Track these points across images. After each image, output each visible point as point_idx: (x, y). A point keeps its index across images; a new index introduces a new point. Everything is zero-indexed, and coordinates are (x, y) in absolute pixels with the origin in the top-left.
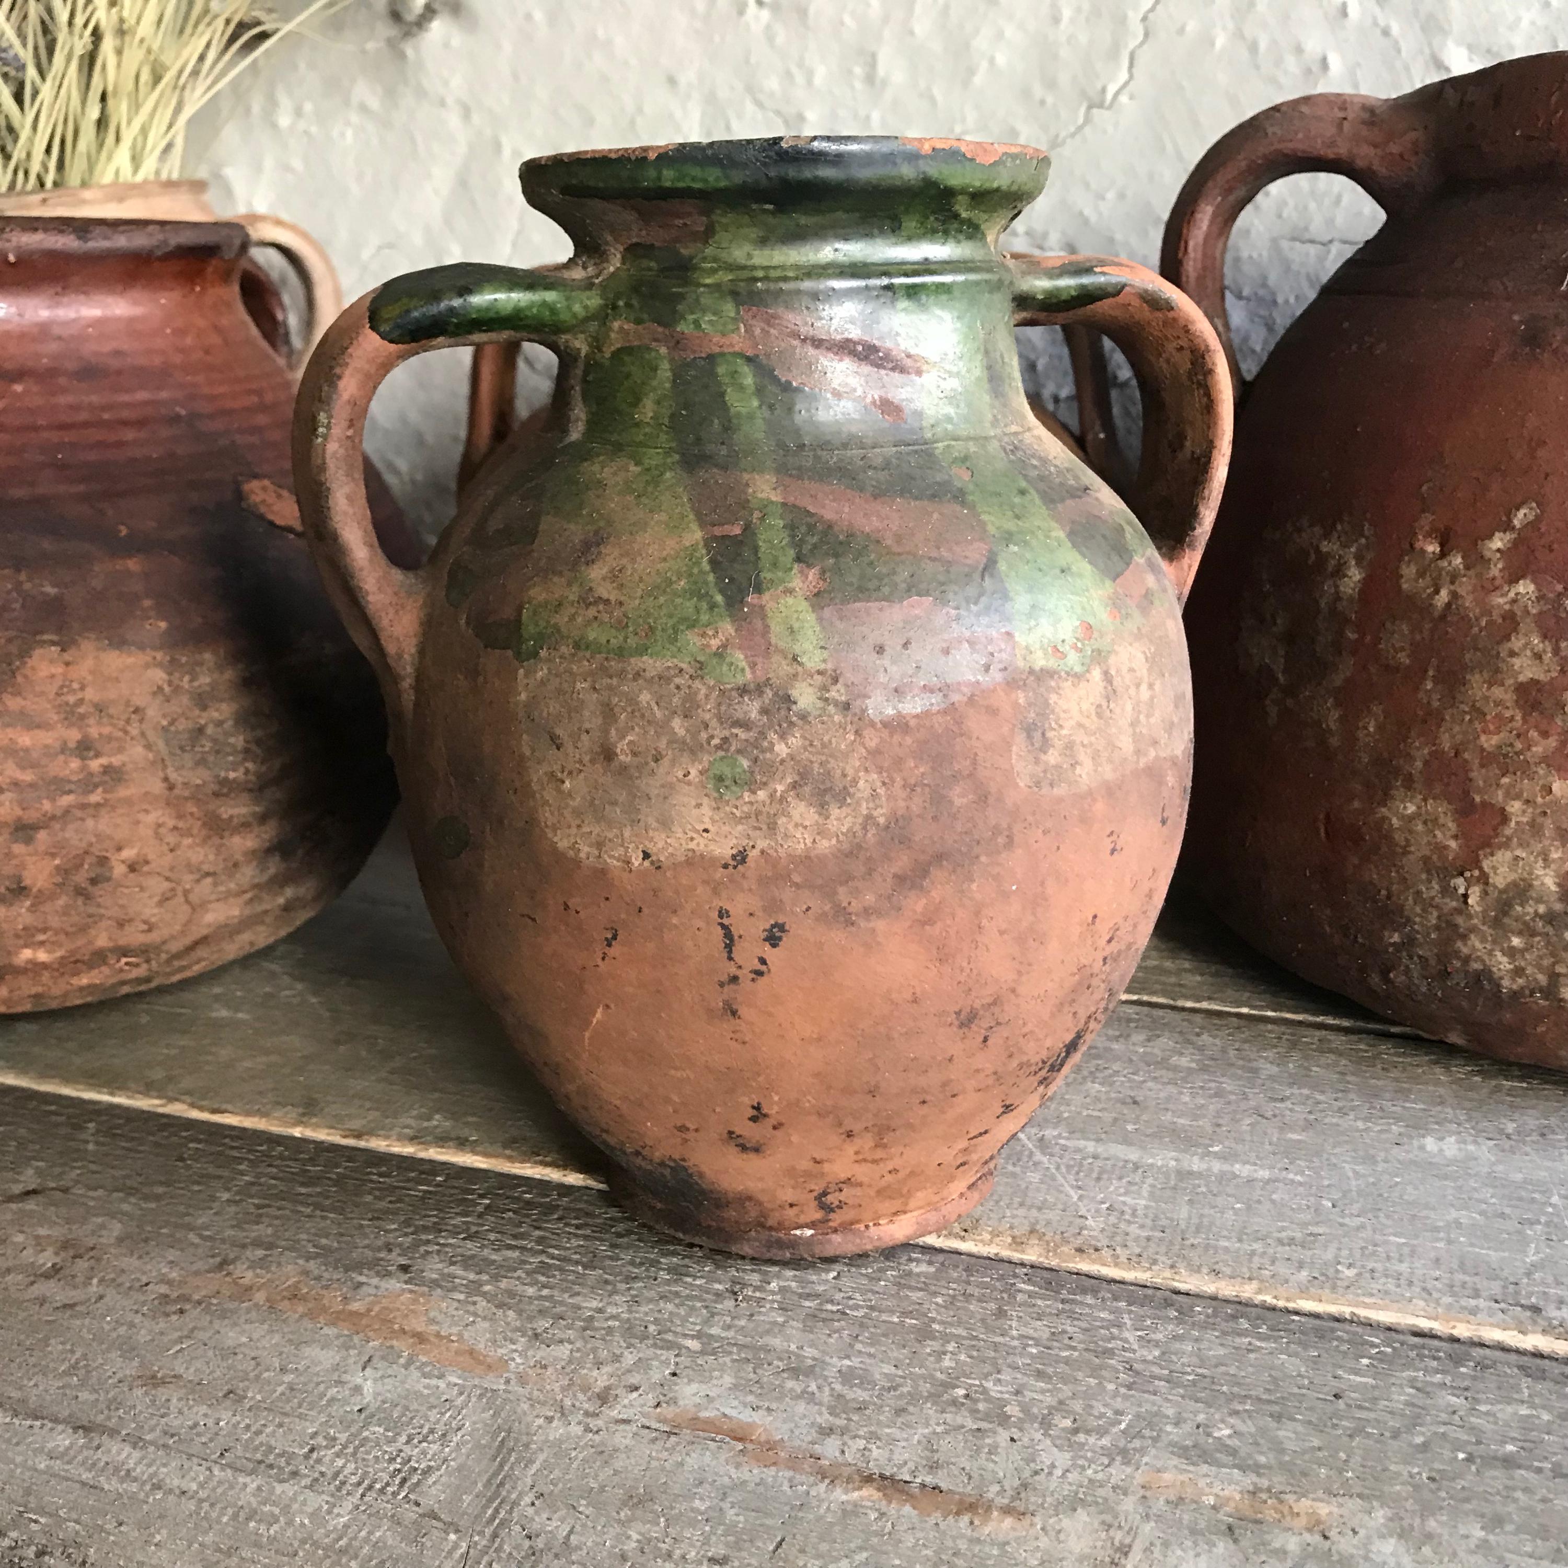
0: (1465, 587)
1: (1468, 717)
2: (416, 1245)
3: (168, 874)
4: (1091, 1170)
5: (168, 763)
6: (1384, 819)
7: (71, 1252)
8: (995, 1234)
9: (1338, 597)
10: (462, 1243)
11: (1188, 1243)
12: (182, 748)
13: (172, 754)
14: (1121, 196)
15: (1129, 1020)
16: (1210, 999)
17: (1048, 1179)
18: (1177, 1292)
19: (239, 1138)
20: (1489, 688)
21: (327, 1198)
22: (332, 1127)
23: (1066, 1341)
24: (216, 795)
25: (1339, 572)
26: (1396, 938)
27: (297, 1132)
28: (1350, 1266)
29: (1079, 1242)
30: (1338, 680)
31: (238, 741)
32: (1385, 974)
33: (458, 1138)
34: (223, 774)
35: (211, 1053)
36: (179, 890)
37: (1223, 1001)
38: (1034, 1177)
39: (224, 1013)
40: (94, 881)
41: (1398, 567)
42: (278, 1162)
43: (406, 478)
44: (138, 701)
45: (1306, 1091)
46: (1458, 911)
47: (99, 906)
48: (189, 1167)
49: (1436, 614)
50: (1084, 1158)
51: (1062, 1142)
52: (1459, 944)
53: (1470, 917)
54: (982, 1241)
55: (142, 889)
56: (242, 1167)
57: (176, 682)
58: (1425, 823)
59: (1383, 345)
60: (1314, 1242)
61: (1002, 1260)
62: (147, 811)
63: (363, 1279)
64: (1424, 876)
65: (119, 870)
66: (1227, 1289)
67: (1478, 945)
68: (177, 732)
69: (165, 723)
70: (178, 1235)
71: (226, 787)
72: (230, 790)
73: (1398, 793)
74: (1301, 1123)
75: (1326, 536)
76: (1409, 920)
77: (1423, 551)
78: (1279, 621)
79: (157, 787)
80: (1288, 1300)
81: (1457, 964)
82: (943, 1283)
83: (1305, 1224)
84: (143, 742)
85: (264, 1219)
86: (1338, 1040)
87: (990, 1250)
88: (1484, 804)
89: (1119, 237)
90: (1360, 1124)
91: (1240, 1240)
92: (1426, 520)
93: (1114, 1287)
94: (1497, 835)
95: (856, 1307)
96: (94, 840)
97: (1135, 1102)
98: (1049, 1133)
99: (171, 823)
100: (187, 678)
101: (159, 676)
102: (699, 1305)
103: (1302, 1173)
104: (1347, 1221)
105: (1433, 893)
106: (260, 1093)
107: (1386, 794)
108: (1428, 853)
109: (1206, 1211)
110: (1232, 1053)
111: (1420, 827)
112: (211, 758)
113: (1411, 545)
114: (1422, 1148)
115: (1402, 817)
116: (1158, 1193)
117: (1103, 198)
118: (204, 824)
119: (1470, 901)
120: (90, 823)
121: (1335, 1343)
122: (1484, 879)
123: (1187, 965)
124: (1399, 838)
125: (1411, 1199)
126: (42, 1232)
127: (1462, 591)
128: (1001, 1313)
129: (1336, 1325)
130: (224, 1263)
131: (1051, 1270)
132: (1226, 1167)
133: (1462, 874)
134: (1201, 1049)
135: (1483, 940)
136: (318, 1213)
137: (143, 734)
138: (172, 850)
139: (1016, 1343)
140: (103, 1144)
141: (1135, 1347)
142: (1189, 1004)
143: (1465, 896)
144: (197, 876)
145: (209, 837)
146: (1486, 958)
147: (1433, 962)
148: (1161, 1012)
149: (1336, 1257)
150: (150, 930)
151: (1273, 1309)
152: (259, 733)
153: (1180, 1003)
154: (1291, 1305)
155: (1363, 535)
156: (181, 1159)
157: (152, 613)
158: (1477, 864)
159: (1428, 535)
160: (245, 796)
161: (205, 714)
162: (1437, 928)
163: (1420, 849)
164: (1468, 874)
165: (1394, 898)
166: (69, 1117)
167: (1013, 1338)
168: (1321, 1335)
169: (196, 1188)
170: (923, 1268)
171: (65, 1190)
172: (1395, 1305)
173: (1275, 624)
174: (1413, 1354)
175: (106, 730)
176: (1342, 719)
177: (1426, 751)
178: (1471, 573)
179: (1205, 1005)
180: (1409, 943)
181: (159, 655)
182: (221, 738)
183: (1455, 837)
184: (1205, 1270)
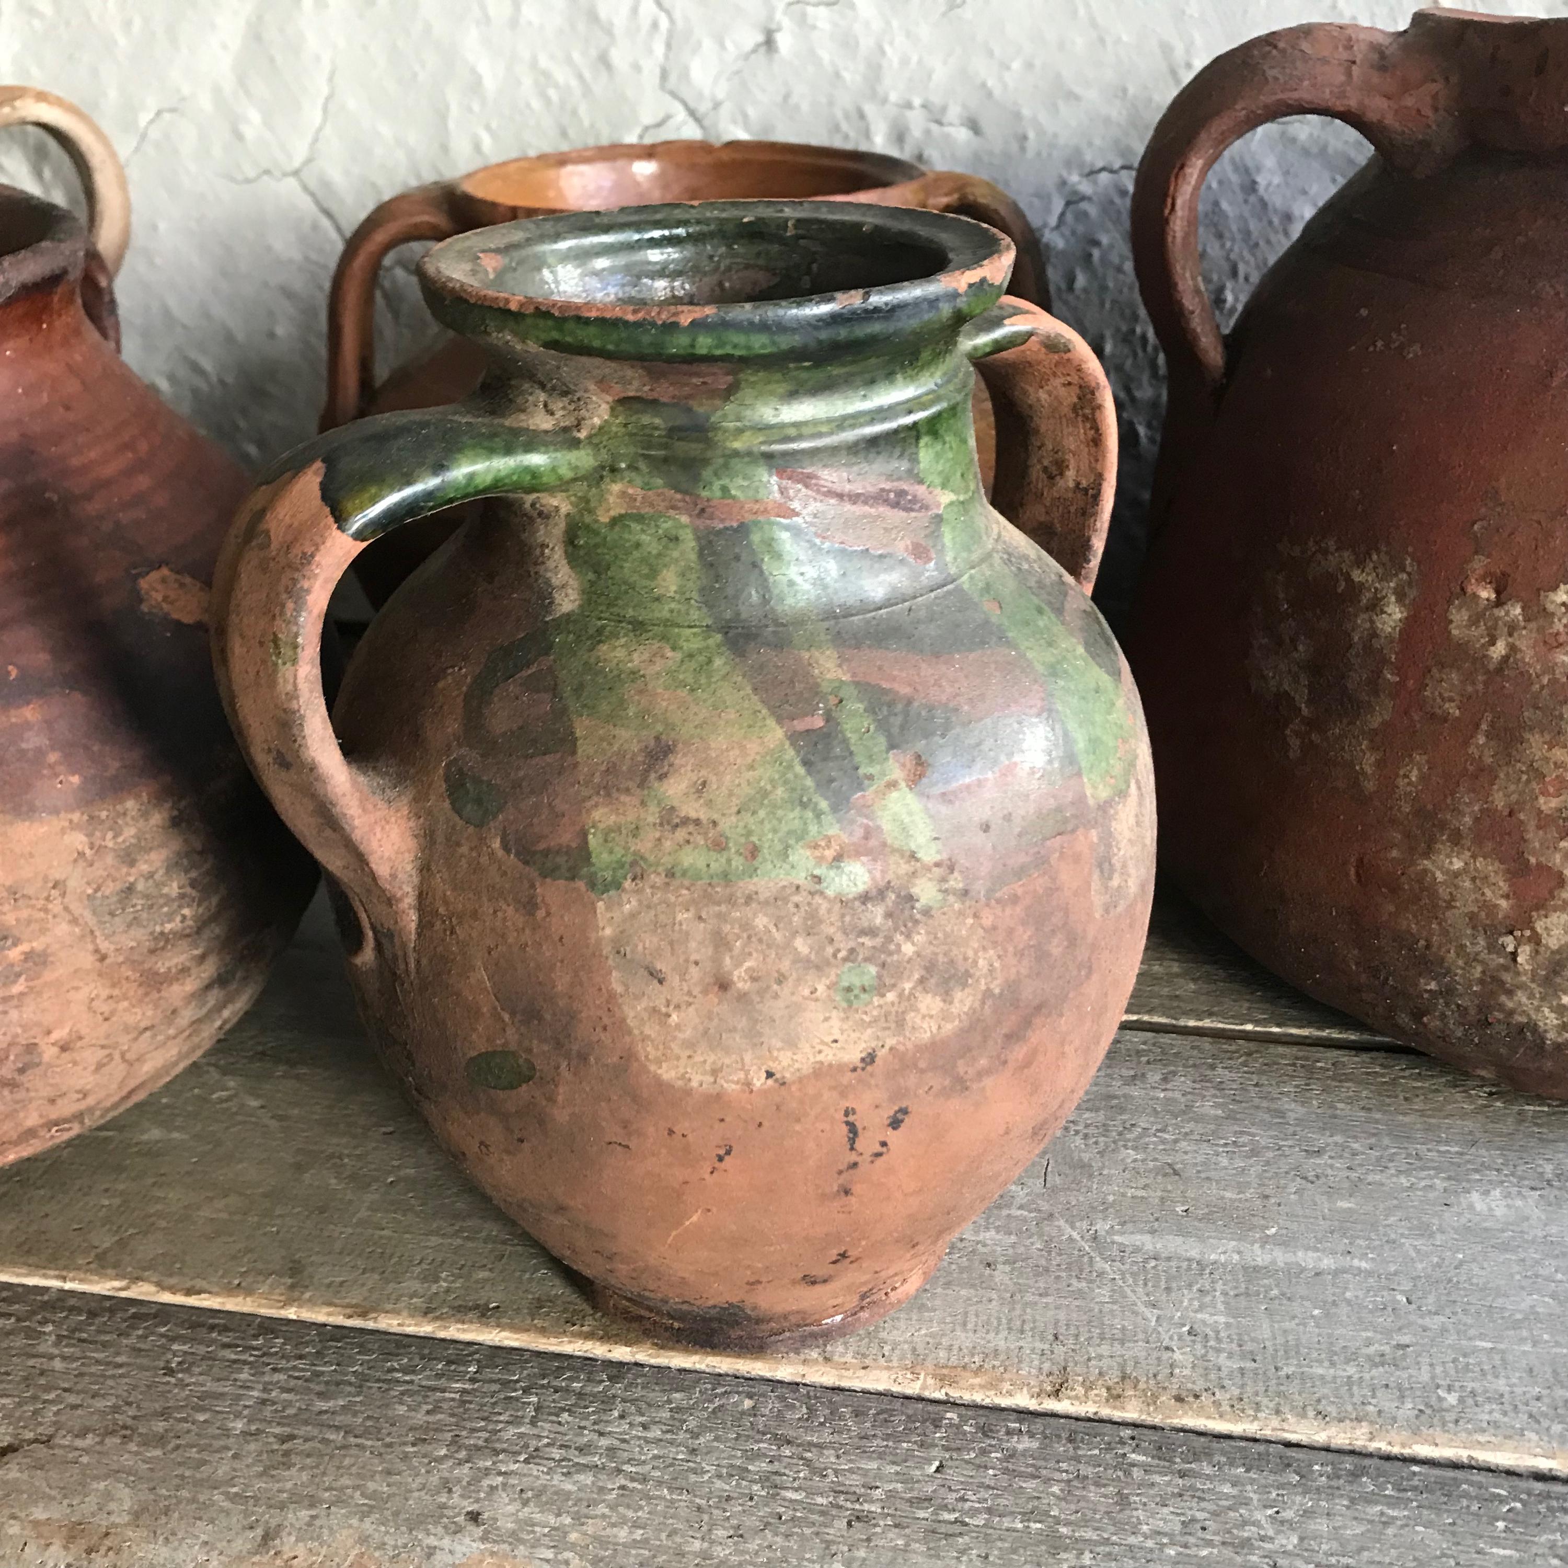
0: (1525, 642)
1: (1524, 777)
2: (475, 1481)
3: (104, 1042)
4: (1157, 1277)
5: (97, 933)
6: (1425, 871)
7: (83, 1544)
8: (1089, 1387)
9: (1374, 634)
10: (525, 1468)
11: (1282, 1373)
12: (112, 914)
13: (101, 923)
14: (1029, 66)
15: (1139, 1053)
16: (1211, 1014)
17: (1118, 1296)
18: (1288, 1445)
19: (225, 1329)
20: (1550, 749)
21: (355, 1414)
22: (330, 1304)
23: (1200, 1533)
24: (152, 952)
25: (1376, 606)
26: (1433, 986)
27: (291, 1313)
28: (1450, 1389)
29: (1174, 1389)
30: (1375, 722)
31: (173, 889)
32: (1418, 1015)
33: (477, 1307)
34: (158, 929)
35: (158, 1200)
36: (117, 1056)
37: (1223, 1016)
38: (1103, 1293)
39: (155, 1134)
40: (22, 1071)
41: (1447, 611)
42: (283, 1364)
43: (214, 379)
44: (57, 875)
45: (1339, 1139)
46: (1506, 968)
47: (28, 1090)
48: (182, 1385)
49: (1491, 667)
50: (1146, 1261)
51: (1117, 1238)
52: (1503, 998)
53: (1518, 974)
54: (1077, 1397)
55: (75, 1063)
56: (244, 1376)
57: (98, 843)
58: (1473, 879)
59: (1416, 348)
60: (1404, 1357)
61: (1101, 1421)
62: (77, 989)
63: (432, 1541)
64: (1469, 932)
65: (49, 1053)
66: (1339, 1437)
67: (1524, 1000)
68: (105, 897)
69: (90, 891)
70: (202, 1498)
71: (162, 942)
72: (167, 941)
73: (1443, 847)
74: (1346, 1185)
75: (1360, 563)
76: (1448, 972)
77: (1475, 596)
78: (1301, 648)
79: (87, 960)
80: (1403, 1446)
81: (1499, 1015)
82: (1051, 1464)
83: (1388, 1333)
84: (68, 917)
85: (294, 1458)
86: (1350, 1060)
87: (1087, 1409)
88: (1539, 865)
89: (1026, 112)
90: (1404, 1181)
91: (1333, 1364)
92: (1479, 564)
93: (1225, 1444)
94: (1553, 898)
95: (974, 1512)
96: (19, 1031)
97: (1176, 1173)
98: (1102, 1227)
99: (105, 993)
100: (110, 835)
101: (79, 840)
102: (808, 1531)
103: (1364, 1256)
104: (1427, 1321)
105: (1478, 948)
106: (234, 1258)
107: (1429, 847)
108: (1476, 910)
109: (1287, 1325)
110: (1253, 1091)
111: (1467, 884)
112: (144, 915)
113: (1463, 589)
114: (1471, 1207)
115: (1447, 872)
116: (1233, 1302)
117: (1008, 68)
118: (140, 985)
119: (1519, 959)
120: (14, 1015)
121: (1465, 1502)
122: (1536, 940)
123: (1176, 968)
124: (1444, 893)
125: (1481, 1281)
126: (39, 1513)
127: (1522, 644)
128: (1123, 1501)
129: (1459, 1474)
130: (267, 1538)
131: (1154, 1428)
132: (1290, 1257)
133: (1511, 933)
134: (1220, 1087)
135: (1531, 996)
136: (352, 1440)
137: (66, 909)
138: (106, 1019)
139: (1150, 1544)
140: (74, 1359)
141: (1271, 1533)
142: (1192, 1023)
143: (1514, 955)
144: (134, 1035)
145: (147, 994)
146: (1532, 1013)
147: (1472, 1012)
148: (1165, 1039)
149: (1433, 1378)
150: (85, 1096)
151: (1388, 1458)
152: (194, 874)
153: (1182, 1022)
154: (1407, 1452)
155: (1403, 570)
156: (170, 1372)
157: (61, 768)
158: (1529, 924)
159: (1482, 579)
160: (183, 944)
161: (133, 870)
162: (1481, 982)
163: (1466, 903)
164: (1518, 933)
165: (1434, 949)
166: (19, 1320)
167: (1146, 1537)
168: (1448, 1491)
169: (201, 1417)
170: (1025, 1444)
171: (47, 1441)
172: (1511, 1443)
173: (1296, 649)
174: (1542, 1508)
175: (24, 914)
176: (1380, 764)
177: (1476, 808)
178: (1533, 625)
179: (1207, 1023)
180: (1448, 992)
181: (76, 816)
182: (154, 892)
183: (1507, 897)
184: (1311, 1413)
